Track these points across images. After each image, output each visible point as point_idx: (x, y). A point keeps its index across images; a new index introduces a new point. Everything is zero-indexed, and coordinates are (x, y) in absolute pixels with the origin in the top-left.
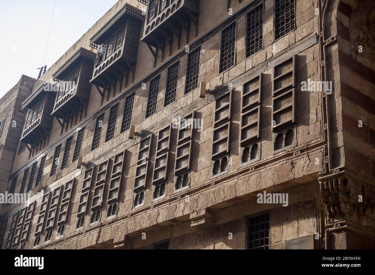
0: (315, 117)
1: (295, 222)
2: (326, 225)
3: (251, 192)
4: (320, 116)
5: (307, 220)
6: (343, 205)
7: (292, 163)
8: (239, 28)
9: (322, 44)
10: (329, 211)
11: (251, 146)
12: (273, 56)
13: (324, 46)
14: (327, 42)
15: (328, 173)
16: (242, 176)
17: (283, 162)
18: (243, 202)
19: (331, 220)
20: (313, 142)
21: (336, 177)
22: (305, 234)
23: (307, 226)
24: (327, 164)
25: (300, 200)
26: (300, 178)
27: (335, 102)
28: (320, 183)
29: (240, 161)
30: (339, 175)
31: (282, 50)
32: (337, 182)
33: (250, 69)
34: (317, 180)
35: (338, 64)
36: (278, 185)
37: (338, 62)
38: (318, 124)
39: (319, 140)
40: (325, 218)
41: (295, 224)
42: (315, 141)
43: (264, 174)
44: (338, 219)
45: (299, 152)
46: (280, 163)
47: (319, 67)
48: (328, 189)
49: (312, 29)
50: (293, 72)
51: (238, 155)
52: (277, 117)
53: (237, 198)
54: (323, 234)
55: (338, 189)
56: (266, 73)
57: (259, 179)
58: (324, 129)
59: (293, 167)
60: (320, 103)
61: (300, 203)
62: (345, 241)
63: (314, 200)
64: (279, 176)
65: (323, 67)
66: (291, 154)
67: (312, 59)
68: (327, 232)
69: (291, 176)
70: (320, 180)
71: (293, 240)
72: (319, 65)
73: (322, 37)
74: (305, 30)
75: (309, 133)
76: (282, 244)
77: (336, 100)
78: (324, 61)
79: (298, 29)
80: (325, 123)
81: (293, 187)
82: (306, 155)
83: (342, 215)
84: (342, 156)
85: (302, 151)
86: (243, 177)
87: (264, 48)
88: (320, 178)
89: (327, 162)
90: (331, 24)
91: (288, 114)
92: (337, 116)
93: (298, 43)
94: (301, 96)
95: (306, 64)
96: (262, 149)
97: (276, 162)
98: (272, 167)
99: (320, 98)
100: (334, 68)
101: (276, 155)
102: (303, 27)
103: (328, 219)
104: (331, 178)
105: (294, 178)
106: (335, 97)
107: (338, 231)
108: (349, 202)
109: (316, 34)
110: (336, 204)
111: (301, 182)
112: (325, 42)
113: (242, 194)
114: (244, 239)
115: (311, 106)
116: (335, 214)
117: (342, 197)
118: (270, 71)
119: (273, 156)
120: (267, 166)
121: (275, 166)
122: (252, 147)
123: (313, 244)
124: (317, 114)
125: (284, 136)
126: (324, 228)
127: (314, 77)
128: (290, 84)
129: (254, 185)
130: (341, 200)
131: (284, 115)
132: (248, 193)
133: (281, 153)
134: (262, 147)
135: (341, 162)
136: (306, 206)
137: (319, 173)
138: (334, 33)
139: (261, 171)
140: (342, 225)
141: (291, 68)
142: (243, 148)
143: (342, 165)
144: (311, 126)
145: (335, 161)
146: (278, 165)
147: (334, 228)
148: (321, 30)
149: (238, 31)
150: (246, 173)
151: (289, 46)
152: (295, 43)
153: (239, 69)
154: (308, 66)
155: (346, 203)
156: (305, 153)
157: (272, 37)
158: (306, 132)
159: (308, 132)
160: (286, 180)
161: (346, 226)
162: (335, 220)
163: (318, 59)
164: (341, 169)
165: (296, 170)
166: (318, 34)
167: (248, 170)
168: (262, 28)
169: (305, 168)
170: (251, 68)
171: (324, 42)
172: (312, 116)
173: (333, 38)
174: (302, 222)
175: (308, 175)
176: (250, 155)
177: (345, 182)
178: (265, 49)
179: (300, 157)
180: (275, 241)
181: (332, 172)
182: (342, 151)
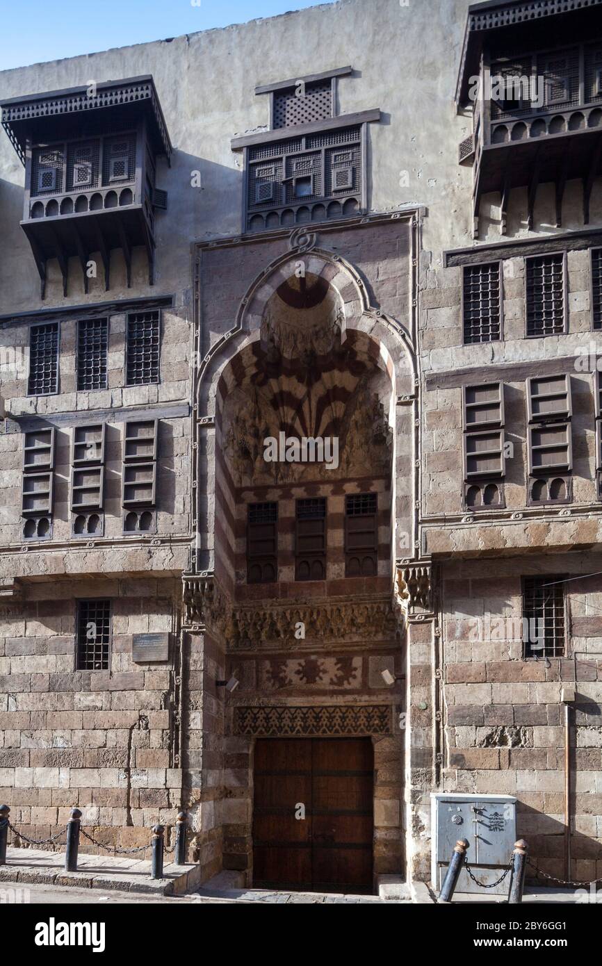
0: (182, 507)
1: (144, 615)
2: (182, 625)
3: (90, 572)
4: (188, 507)
5: (160, 616)
6: (204, 609)
7: (150, 552)
8: (63, 337)
9: (196, 421)
10: (189, 612)
11: (89, 516)
12: (122, 406)
13: (197, 424)
14: (202, 420)
15: (194, 573)
16: (74, 550)
17: (137, 548)
18: (71, 581)
19: (190, 621)
20: (177, 535)
21: (202, 579)
22: (157, 630)
23: (160, 622)
24: (194, 564)
25: (153, 595)
26: (158, 571)
27: (207, 498)
28: (184, 582)
29: (71, 530)
30: (207, 579)
31: (137, 403)
32: (203, 586)
33: (84, 410)
34: (180, 578)
35: (214, 454)
36: (129, 572)
37: (214, 451)
38: (186, 516)
39: (185, 535)
40: (182, 618)
41: (145, 617)
42: (181, 535)
43: (109, 555)
44: (197, 621)
45: (159, 542)
46: (133, 548)
47: (190, 448)
48: (192, 590)
49: (183, 394)
50: (155, 441)
51: (67, 521)
52: (130, 490)
53: (65, 575)
54: (179, 633)
55: (203, 593)
56: (111, 424)
57: (101, 560)
58: (193, 525)
59: (151, 557)
60: (189, 492)
61: (152, 597)
62: (202, 644)
63: (171, 598)
64: (131, 563)
65: (195, 450)
66: (149, 542)
67: (182, 435)
68: (183, 632)
69: (147, 567)
70: (184, 579)
71: (142, 634)
72: (190, 446)
73: (195, 411)
74: (172, 391)
75: (173, 524)
76: (127, 636)
77: (209, 496)
78: (197, 444)
79: (164, 385)
80: (195, 518)
81: (144, 578)
82: (168, 548)
83: (202, 619)
84: (211, 560)
85: (163, 542)
86: (77, 551)
87: (108, 389)
88: (184, 576)
89: (194, 562)
90: (208, 400)
91: (146, 492)
92: (208, 515)
93: (161, 404)
94: (164, 475)
95: (173, 438)
96: (106, 525)
97: (127, 546)
98: (121, 549)
99: (189, 486)
100: (209, 457)
101: (127, 537)
102: (171, 385)
103: (185, 620)
104: (197, 580)
105: (151, 570)
106: (208, 493)
107: (196, 633)
108: (210, 608)
109: (188, 403)
110: (198, 607)
111: (156, 575)
112: (200, 420)
113: (75, 572)
114: (73, 623)
115: (177, 492)
116: (193, 616)
117: (205, 601)
118: (120, 426)
119: (122, 537)
120: (113, 546)
121: (125, 549)
122: (90, 518)
123: (167, 642)
124: (184, 505)
125: (139, 517)
126: (179, 628)
127: (182, 458)
128: (149, 454)
129: (94, 565)
130: (203, 604)
131: (140, 491)
132: (84, 572)
133: (134, 537)
134: (106, 522)
135: (210, 565)
136: (159, 602)
137: (184, 571)
138: (212, 414)
139: (104, 550)
140: (200, 628)
141: (152, 434)
142: (76, 516)
143: (211, 569)
144: (176, 517)
145: (203, 562)
146: (131, 549)
147: (192, 630)
148: (195, 401)
149: (62, 340)
150: (81, 547)
151: (149, 403)
152: (158, 402)
153: (66, 401)
154: (175, 442)
155: (207, 608)
156: (166, 544)
157: (122, 379)
158: (169, 522)
159: (171, 522)
160: (141, 569)
161: (204, 630)
162: (194, 623)
163: (189, 437)
164: (210, 573)
165: (154, 560)
166: (190, 404)
167: (85, 544)
168: (105, 356)
169: (167, 561)
170: (86, 408)
171: (198, 418)
172: (178, 505)
173: (210, 419)
174: (154, 617)
175: (170, 570)
176: (86, 526)
177: (211, 587)
178: (110, 391)
179: (161, 548)
180: (118, 632)
181: (199, 574)
182: (212, 554)
